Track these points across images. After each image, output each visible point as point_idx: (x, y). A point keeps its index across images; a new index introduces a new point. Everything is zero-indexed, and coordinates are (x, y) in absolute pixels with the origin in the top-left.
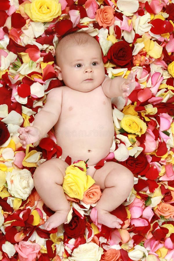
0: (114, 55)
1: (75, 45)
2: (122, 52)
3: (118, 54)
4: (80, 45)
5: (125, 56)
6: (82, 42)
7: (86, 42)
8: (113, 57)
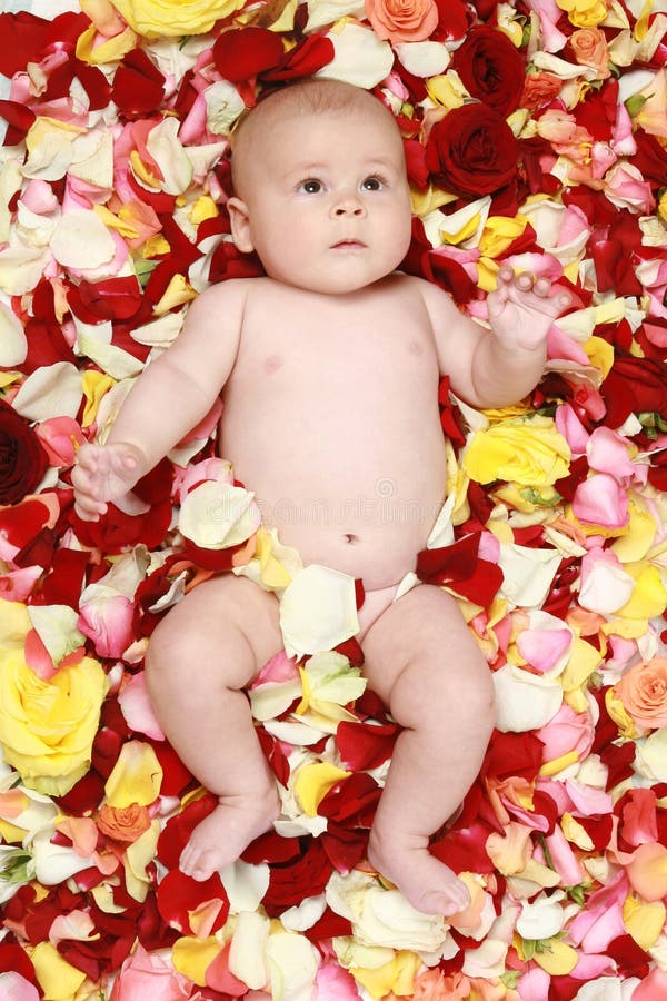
0: (451, 152)
1: (303, 111)
2: (481, 140)
3: (466, 148)
4: (323, 111)
5: (494, 155)
6: (329, 104)
7: (344, 103)
8: (449, 162)
